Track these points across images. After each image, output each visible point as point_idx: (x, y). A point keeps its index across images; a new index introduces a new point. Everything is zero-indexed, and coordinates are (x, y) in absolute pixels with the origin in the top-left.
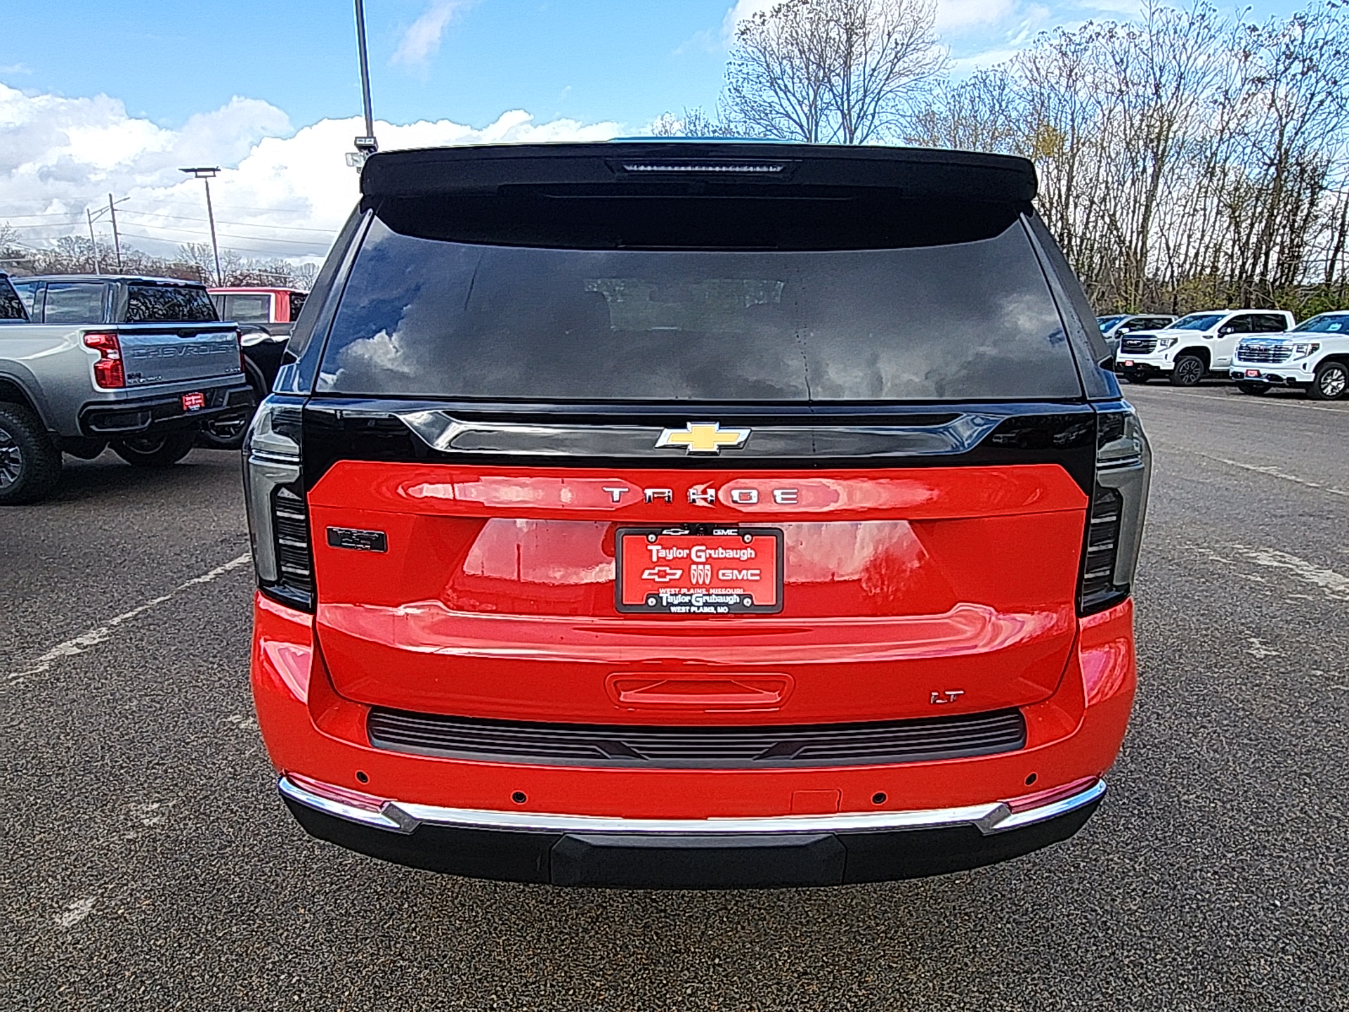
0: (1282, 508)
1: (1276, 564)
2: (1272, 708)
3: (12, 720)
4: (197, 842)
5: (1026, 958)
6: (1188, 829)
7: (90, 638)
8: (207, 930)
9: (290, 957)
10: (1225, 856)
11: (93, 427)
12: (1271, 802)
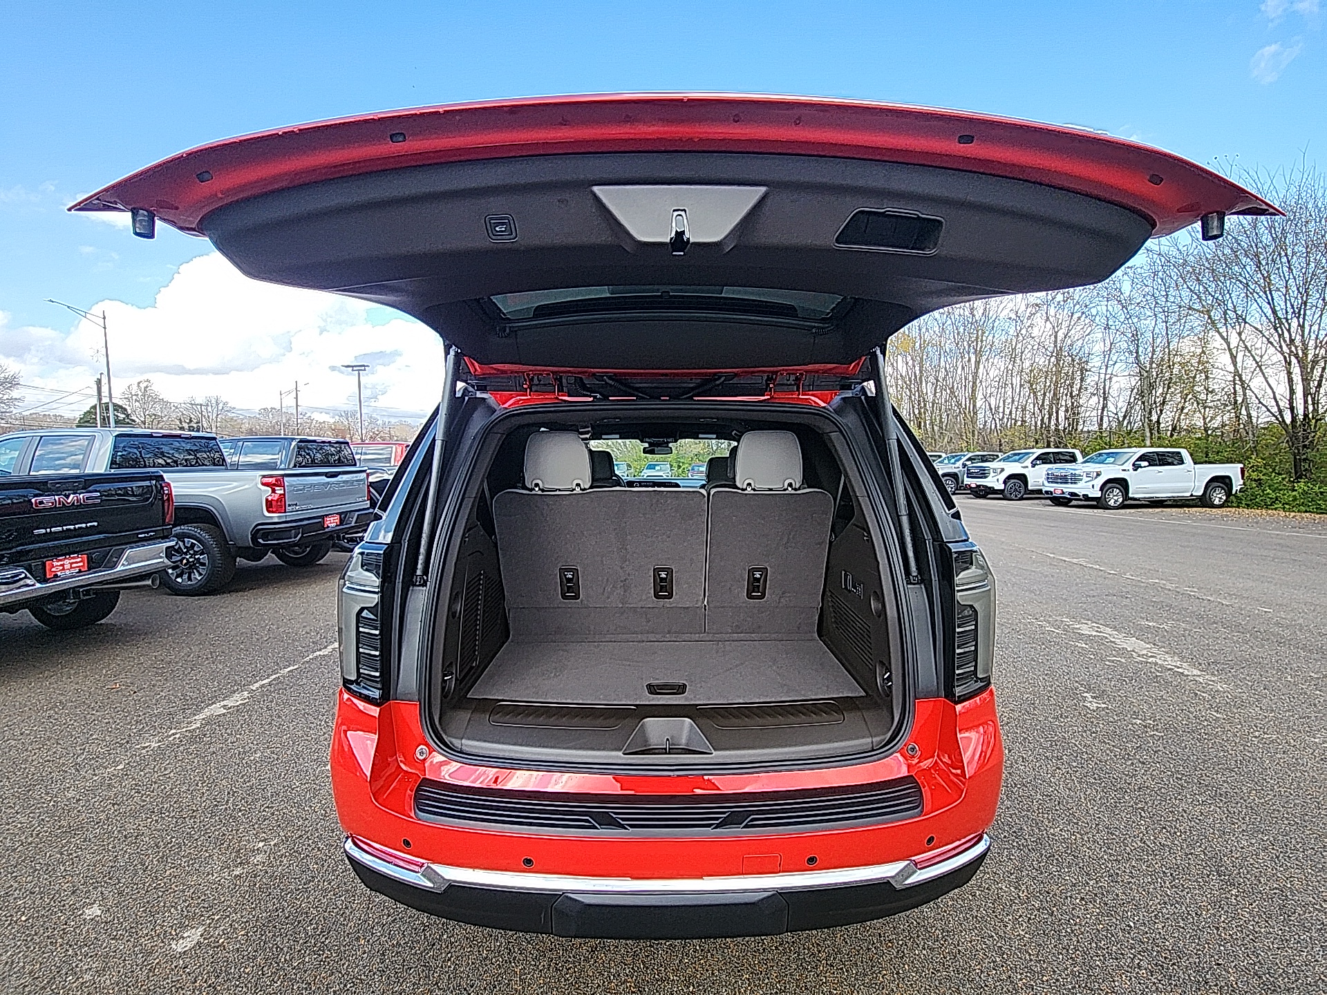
0: (1093, 590)
1: (1094, 633)
2: (1108, 752)
3: (166, 769)
4: (288, 878)
5: (940, 983)
6: (1057, 859)
7: (236, 700)
8: (285, 960)
9: (349, 986)
10: (1088, 883)
11: (260, 541)
12: (1117, 833)
